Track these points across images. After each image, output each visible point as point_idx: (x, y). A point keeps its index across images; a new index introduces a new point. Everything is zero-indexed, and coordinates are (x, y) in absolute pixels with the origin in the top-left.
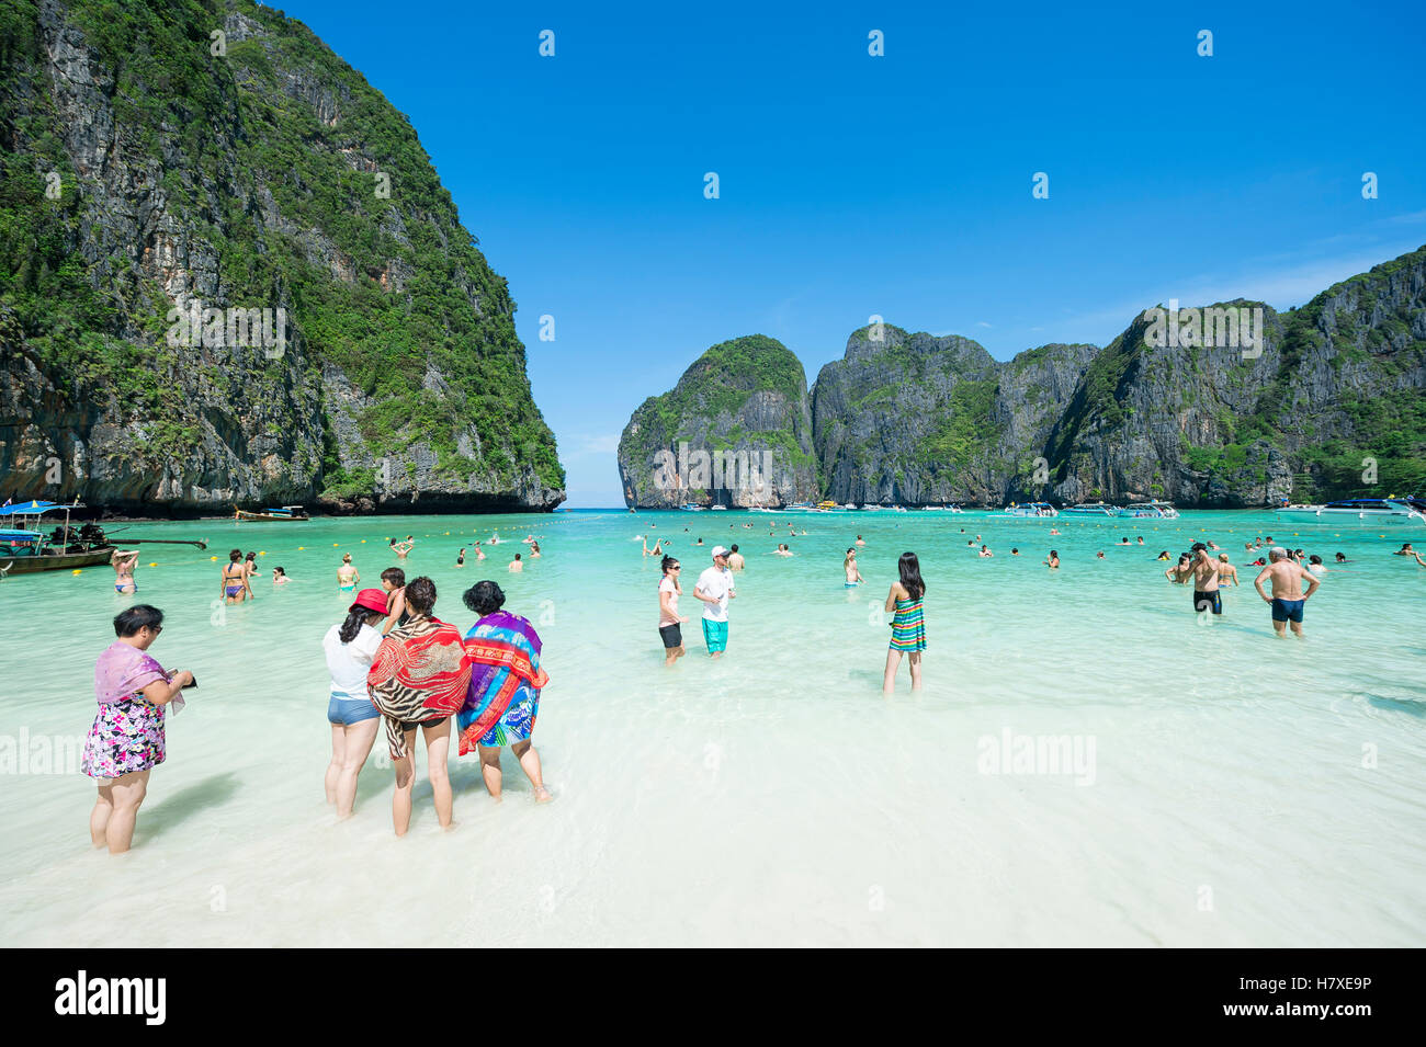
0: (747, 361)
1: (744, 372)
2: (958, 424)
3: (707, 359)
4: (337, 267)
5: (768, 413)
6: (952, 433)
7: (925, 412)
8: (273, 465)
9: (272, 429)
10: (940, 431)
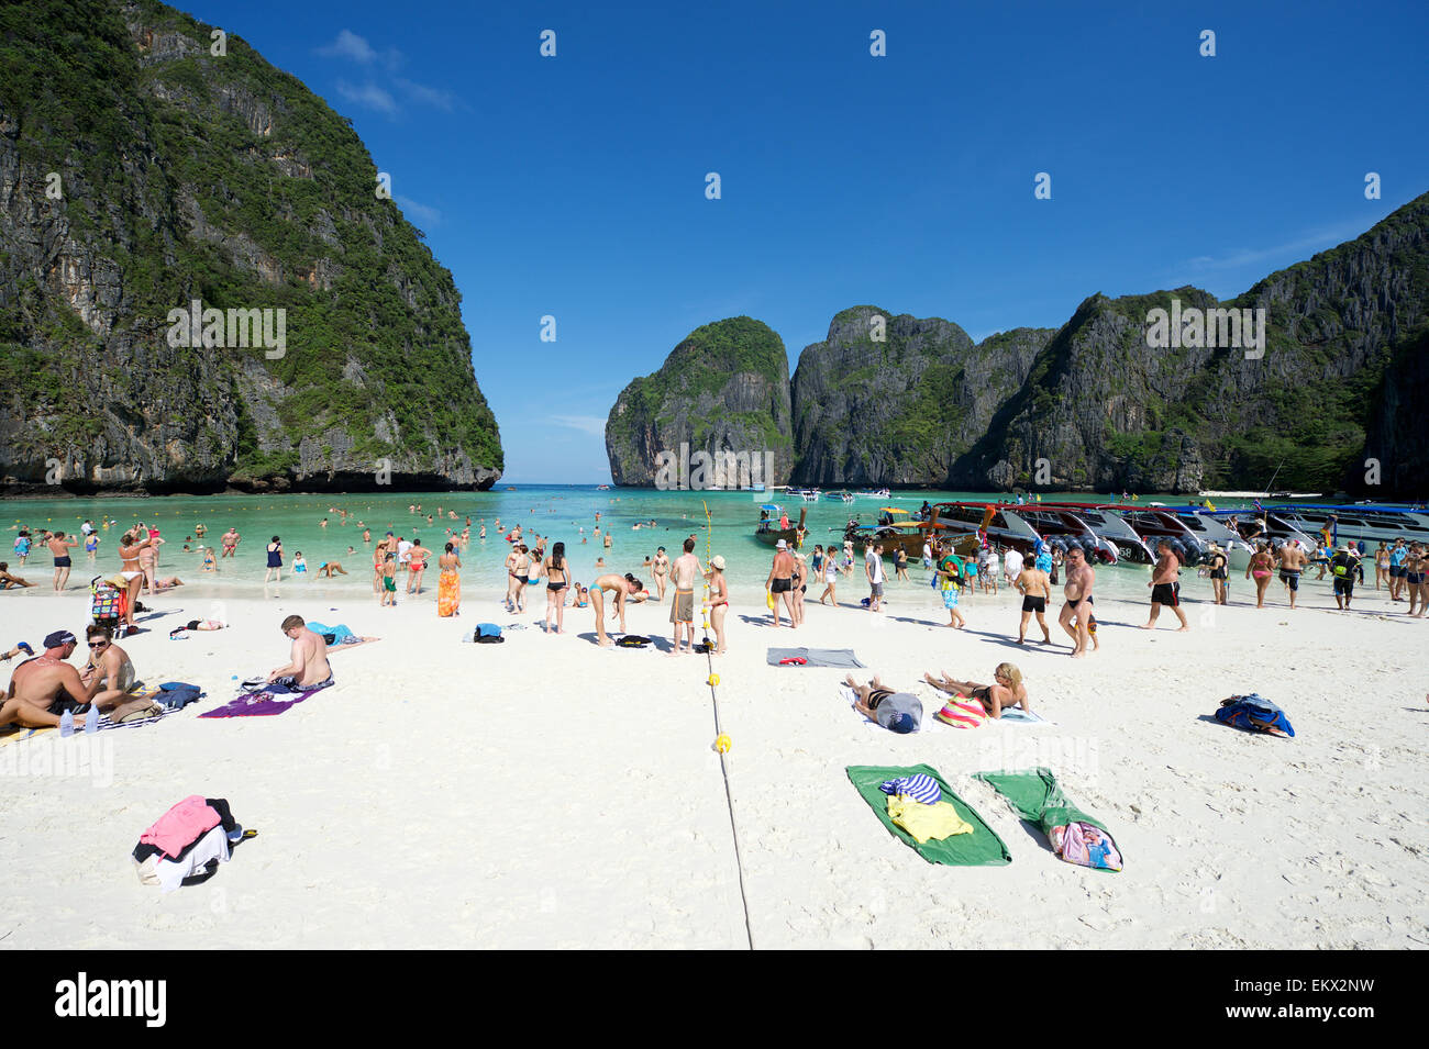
0: (729, 343)
1: (727, 355)
2: (924, 407)
3: (691, 340)
4: (264, 269)
5: (747, 395)
6: (917, 416)
7: (894, 395)
8: (177, 451)
9: (176, 419)
10: (907, 414)
